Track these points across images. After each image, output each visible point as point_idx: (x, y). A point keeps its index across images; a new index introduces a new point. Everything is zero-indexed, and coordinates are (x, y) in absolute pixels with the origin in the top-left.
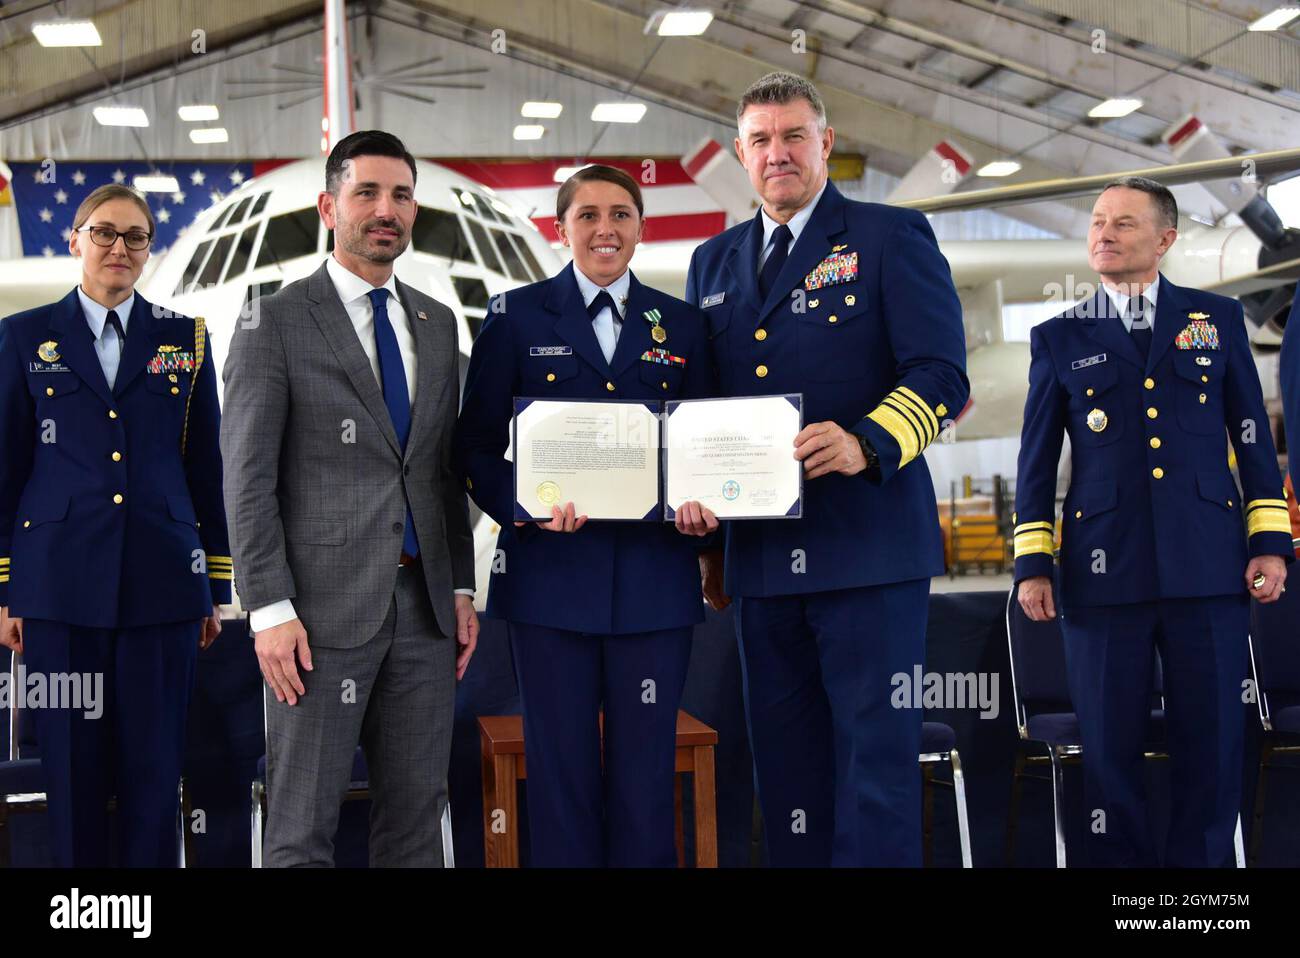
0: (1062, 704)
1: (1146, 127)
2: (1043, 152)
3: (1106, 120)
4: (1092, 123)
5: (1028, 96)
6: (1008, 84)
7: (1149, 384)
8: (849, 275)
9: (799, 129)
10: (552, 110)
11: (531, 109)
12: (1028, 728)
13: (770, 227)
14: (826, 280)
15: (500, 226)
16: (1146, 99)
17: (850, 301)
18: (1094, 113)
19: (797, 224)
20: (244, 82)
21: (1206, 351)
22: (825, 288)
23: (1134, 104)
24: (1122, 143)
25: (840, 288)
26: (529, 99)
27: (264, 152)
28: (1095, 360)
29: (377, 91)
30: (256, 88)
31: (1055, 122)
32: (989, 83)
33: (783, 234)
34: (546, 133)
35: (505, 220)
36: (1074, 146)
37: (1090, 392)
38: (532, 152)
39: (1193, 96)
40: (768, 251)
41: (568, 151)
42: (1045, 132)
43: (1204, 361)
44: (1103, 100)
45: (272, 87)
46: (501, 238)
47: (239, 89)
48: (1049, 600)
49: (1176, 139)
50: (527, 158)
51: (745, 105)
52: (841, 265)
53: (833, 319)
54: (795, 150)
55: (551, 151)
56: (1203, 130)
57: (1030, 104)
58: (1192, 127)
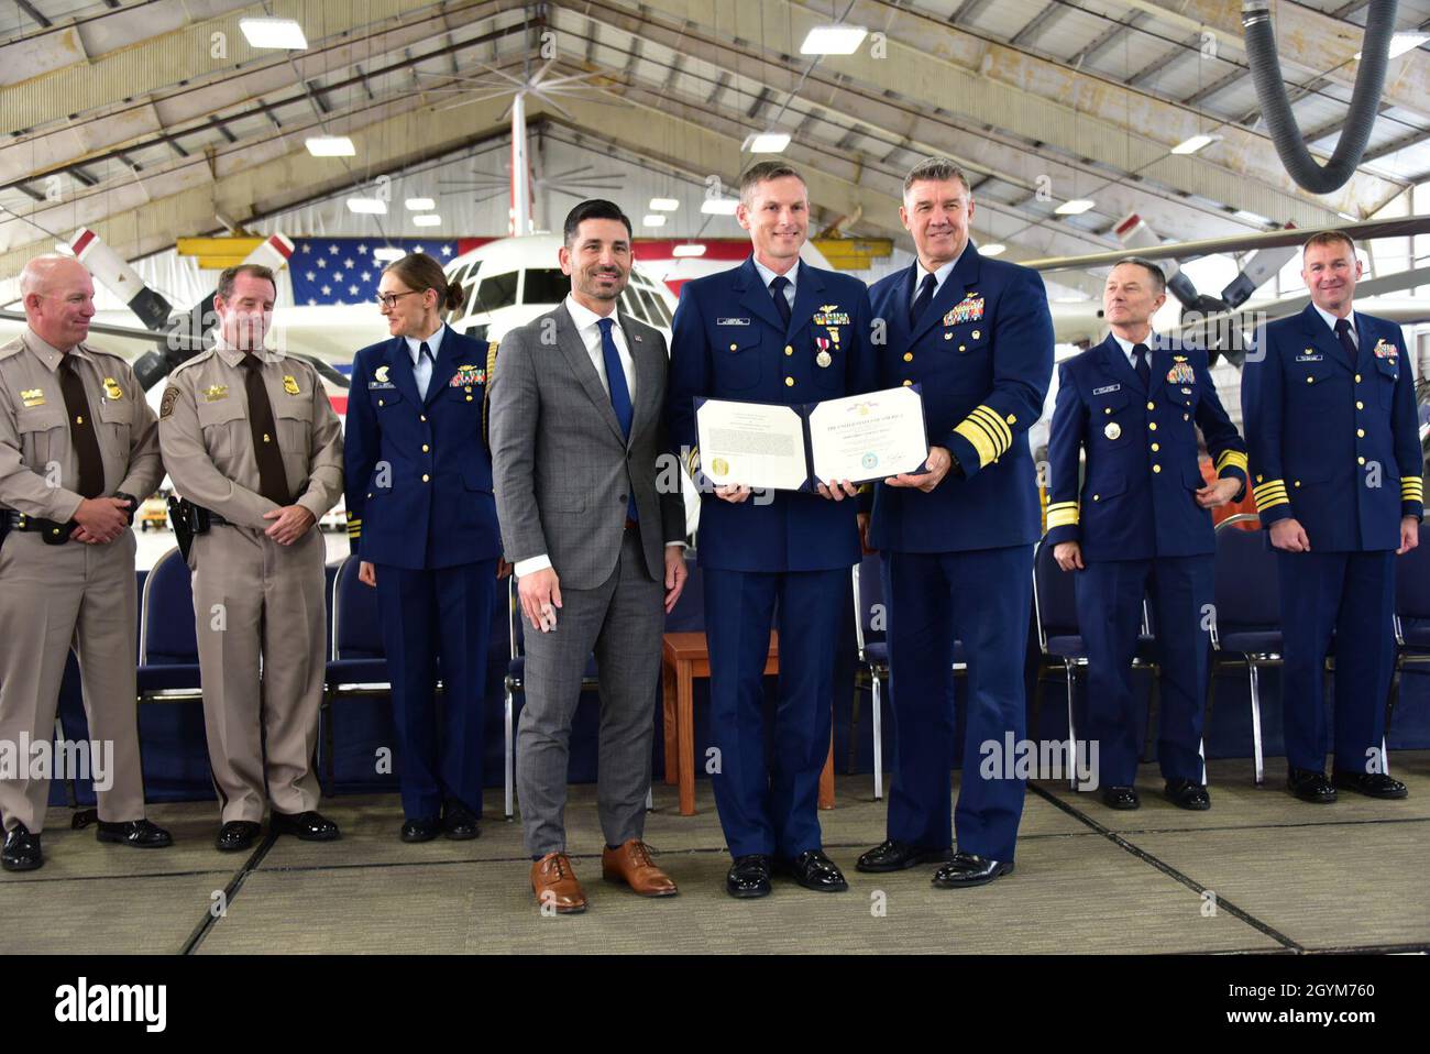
0: (1073, 630)
1: (1097, 221)
2: (1021, 238)
3: (1066, 216)
4: (1056, 218)
5: (1010, 199)
6: (997, 189)
7: (1151, 406)
8: (976, 315)
9: (955, 200)
10: (671, 205)
11: (657, 203)
12: (1048, 647)
13: (922, 274)
14: (959, 319)
15: (644, 287)
16: (1096, 201)
17: (976, 335)
18: (1059, 211)
19: (942, 274)
20: (451, 182)
21: (1187, 385)
22: (958, 324)
23: (1089, 204)
24: (1078, 233)
25: (969, 325)
26: (655, 196)
27: (466, 233)
28: (1111, 389)
29: (546, 190)
30: (459, 187)
31: (1031, 217)
32: (984, 188)
33: (931, 281)
34: (667, 221)
35: (648, 282)
36: (1044, 234)
37: (1108, 411)
38: (656, 235)
39: (1131, 200)
40: (918, 293)
41: (682, 234)
42: (1025, 224)
43: (1186, 391)
44: (1066, 201)
45: (471, 186)
46: (645, 295)
47: (447, 187)
48: (1078, 557)
49: (1121, 230)
50: (653, 239)
51: (912, 180)
52: (971, 308)
53: (962, 349)
54: (952, 216)
55: (671, 234)
56: (1142, 224)
57: (1012, 204)
58: (1133, 221)
